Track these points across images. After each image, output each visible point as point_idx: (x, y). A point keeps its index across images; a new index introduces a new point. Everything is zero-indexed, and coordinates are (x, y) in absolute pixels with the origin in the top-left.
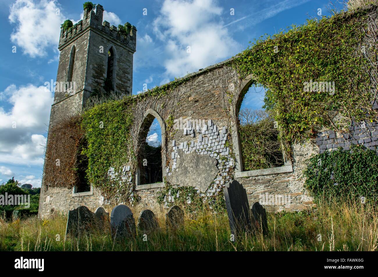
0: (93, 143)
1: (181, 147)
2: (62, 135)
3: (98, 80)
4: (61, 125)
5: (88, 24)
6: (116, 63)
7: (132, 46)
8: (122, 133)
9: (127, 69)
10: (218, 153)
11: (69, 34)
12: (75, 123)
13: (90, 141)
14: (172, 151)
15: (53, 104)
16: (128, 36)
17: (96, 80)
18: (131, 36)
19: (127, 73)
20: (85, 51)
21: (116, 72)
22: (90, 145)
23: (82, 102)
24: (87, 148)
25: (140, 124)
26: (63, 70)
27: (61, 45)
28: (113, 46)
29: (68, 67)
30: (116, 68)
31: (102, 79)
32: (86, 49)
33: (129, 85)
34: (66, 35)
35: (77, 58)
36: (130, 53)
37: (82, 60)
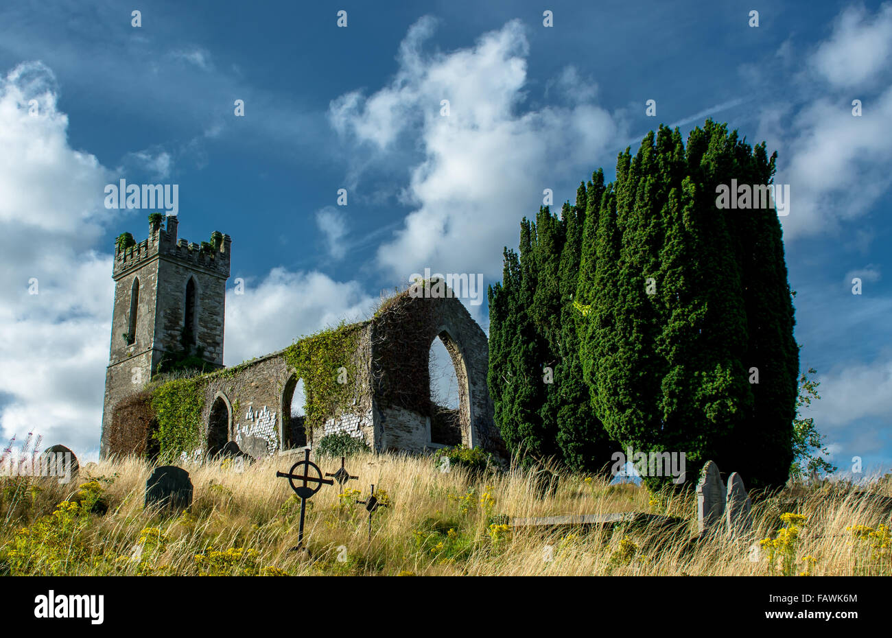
0: (165, 426)
1: (243, 431)
2: (128, 415)
3: (173, 332)
4: (127, 403)
5: (155, 250)
6: (198, 302)
7: (223, 269)
8: (194, 415)
9: (216, 307)
10: (269, 436)
11: (129, 258)
12: (144, 401)
13: (162, 423)
14: (237, 434)
15: (108, 366)
16: (217, 254)
17: (169, 332)
18: (221, 253)
19: (214, 315)
20: (153, 291)
21: (198, 316)
22: (162, 427)
23: (151, 366)
24: (159, 431)
25: (211, 406)
26: (121, 314)
27: (117, 274)
28: (194, 276)
29: (129, 310)
30: (199, 310)
31: (177, 330)
32: (155, 288)
33: (218, 333)
34: (123, 257)
35: (141, 298)
36: (221, 281)
37: (149, 303)
